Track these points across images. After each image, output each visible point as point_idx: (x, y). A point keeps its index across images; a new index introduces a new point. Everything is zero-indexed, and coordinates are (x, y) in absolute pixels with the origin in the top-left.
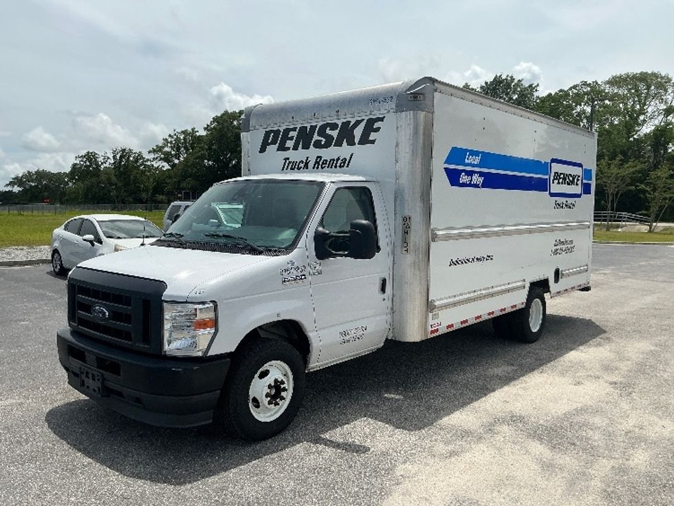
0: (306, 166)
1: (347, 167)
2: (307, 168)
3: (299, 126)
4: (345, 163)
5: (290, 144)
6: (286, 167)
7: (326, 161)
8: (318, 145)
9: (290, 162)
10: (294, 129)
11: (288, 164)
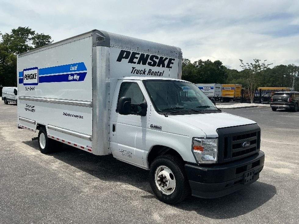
0: (144, 73)
1: (162, 76)
2: (145, 74)
3: (140, 53)
4: (161, 74)
5: (136, 60)
6: (133, 72)
7: (153, 72)
8: (150, 64)
9: (136, 70)
10: (138, 54)
11: (135, 71)
